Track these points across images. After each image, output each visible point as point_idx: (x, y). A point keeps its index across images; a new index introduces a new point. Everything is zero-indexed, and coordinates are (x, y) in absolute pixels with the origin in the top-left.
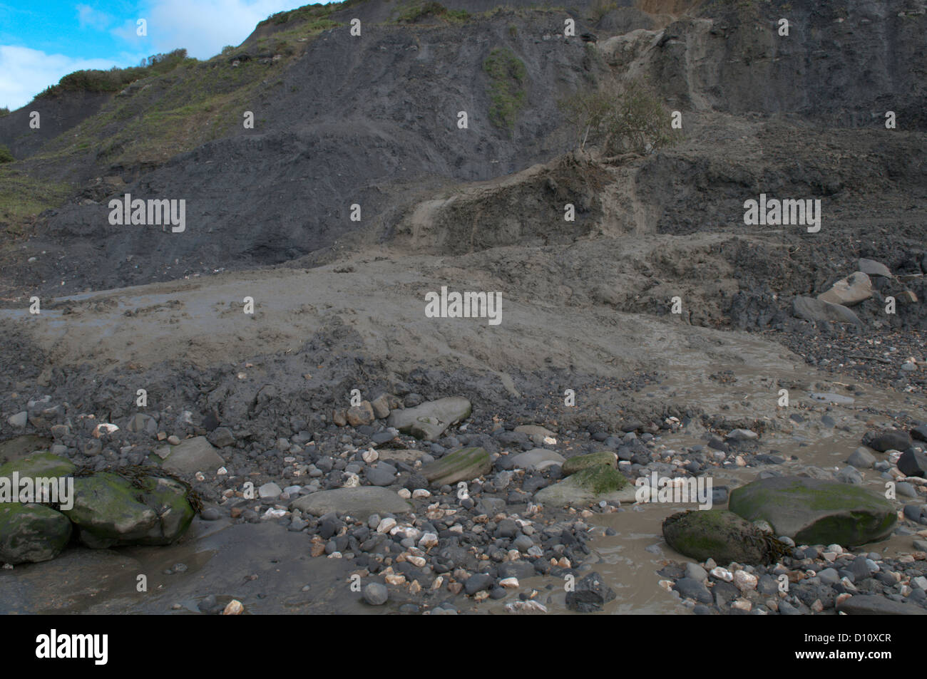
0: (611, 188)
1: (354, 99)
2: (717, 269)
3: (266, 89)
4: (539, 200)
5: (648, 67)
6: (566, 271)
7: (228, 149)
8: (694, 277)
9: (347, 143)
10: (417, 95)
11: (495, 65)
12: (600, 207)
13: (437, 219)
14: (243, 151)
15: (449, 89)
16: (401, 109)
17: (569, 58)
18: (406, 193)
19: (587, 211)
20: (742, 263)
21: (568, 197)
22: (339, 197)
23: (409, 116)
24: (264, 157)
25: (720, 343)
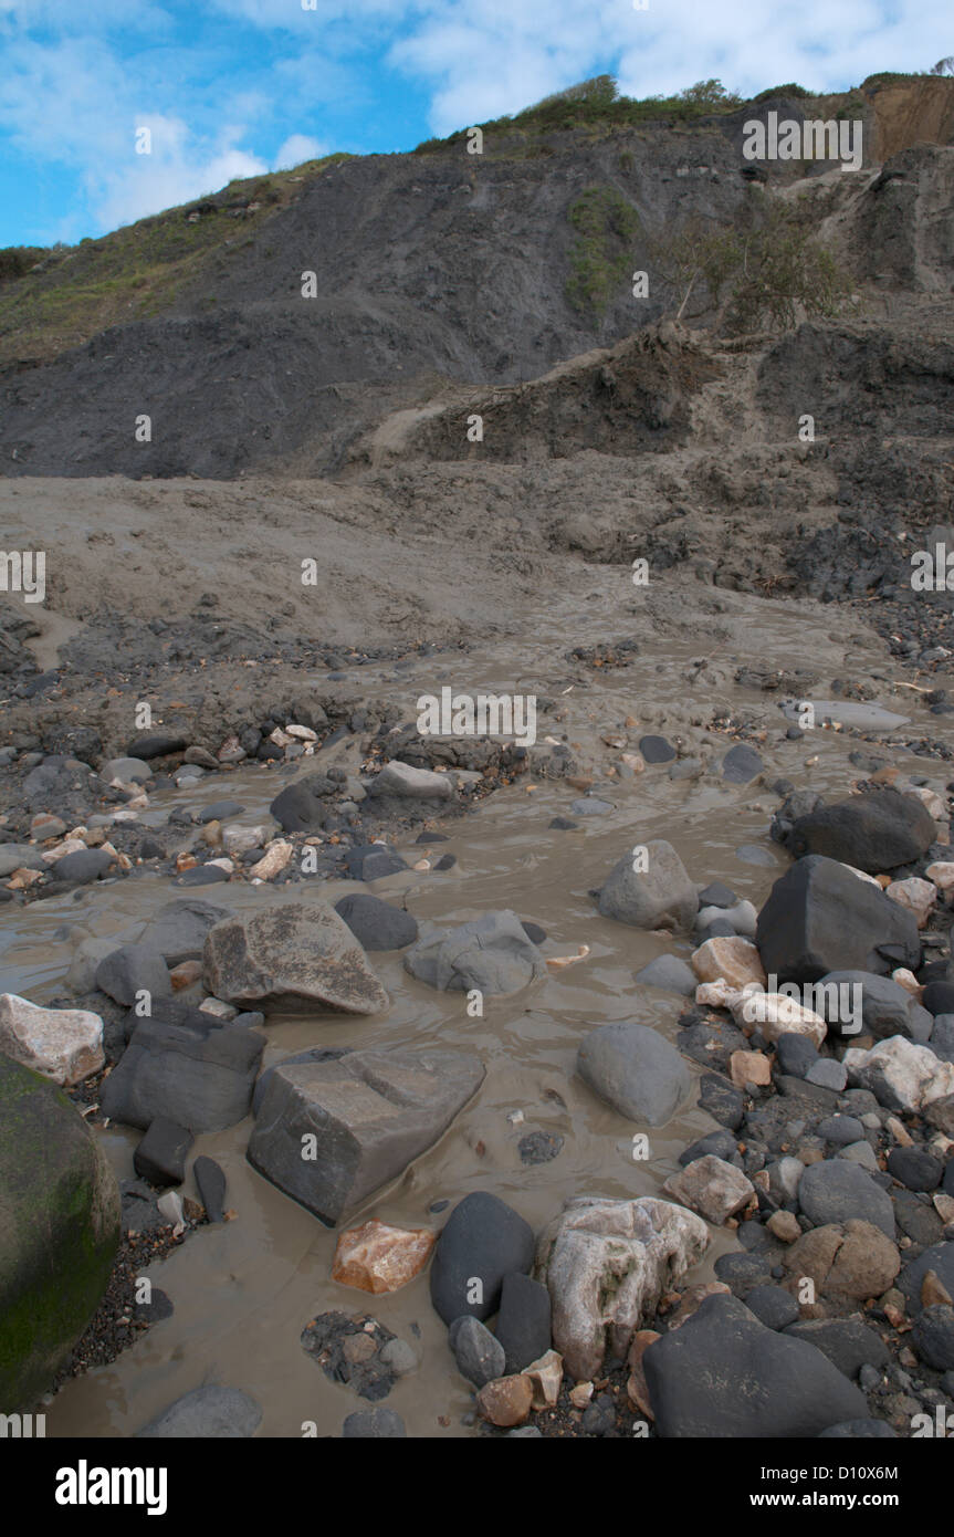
0: (714, 388)
1: (354, 265)
2: (808, 487)
3: (227, 254)
4: (584, 406)
5: (851, 224)
6: (533, 495)
7: (140, 337)
8: (758, 503)
9: (316, 325)
10: (450, 258)
11: (586, 213)
12: (688, 419)
13: (413, 438)
14: (158, 340)
15: (506, 250)
16: (423, 279)
17: (716, 206)
18: (382, 400)
19: (665, 426)
20: (861, 476)
21: (635, 401)
22: (283, 408)
23: (432, 290)
24: (189, 349)
25: (718, 608)
